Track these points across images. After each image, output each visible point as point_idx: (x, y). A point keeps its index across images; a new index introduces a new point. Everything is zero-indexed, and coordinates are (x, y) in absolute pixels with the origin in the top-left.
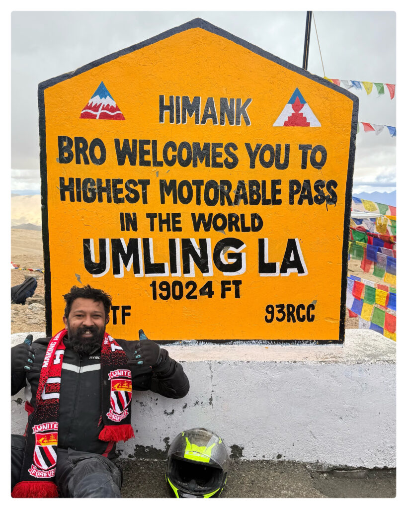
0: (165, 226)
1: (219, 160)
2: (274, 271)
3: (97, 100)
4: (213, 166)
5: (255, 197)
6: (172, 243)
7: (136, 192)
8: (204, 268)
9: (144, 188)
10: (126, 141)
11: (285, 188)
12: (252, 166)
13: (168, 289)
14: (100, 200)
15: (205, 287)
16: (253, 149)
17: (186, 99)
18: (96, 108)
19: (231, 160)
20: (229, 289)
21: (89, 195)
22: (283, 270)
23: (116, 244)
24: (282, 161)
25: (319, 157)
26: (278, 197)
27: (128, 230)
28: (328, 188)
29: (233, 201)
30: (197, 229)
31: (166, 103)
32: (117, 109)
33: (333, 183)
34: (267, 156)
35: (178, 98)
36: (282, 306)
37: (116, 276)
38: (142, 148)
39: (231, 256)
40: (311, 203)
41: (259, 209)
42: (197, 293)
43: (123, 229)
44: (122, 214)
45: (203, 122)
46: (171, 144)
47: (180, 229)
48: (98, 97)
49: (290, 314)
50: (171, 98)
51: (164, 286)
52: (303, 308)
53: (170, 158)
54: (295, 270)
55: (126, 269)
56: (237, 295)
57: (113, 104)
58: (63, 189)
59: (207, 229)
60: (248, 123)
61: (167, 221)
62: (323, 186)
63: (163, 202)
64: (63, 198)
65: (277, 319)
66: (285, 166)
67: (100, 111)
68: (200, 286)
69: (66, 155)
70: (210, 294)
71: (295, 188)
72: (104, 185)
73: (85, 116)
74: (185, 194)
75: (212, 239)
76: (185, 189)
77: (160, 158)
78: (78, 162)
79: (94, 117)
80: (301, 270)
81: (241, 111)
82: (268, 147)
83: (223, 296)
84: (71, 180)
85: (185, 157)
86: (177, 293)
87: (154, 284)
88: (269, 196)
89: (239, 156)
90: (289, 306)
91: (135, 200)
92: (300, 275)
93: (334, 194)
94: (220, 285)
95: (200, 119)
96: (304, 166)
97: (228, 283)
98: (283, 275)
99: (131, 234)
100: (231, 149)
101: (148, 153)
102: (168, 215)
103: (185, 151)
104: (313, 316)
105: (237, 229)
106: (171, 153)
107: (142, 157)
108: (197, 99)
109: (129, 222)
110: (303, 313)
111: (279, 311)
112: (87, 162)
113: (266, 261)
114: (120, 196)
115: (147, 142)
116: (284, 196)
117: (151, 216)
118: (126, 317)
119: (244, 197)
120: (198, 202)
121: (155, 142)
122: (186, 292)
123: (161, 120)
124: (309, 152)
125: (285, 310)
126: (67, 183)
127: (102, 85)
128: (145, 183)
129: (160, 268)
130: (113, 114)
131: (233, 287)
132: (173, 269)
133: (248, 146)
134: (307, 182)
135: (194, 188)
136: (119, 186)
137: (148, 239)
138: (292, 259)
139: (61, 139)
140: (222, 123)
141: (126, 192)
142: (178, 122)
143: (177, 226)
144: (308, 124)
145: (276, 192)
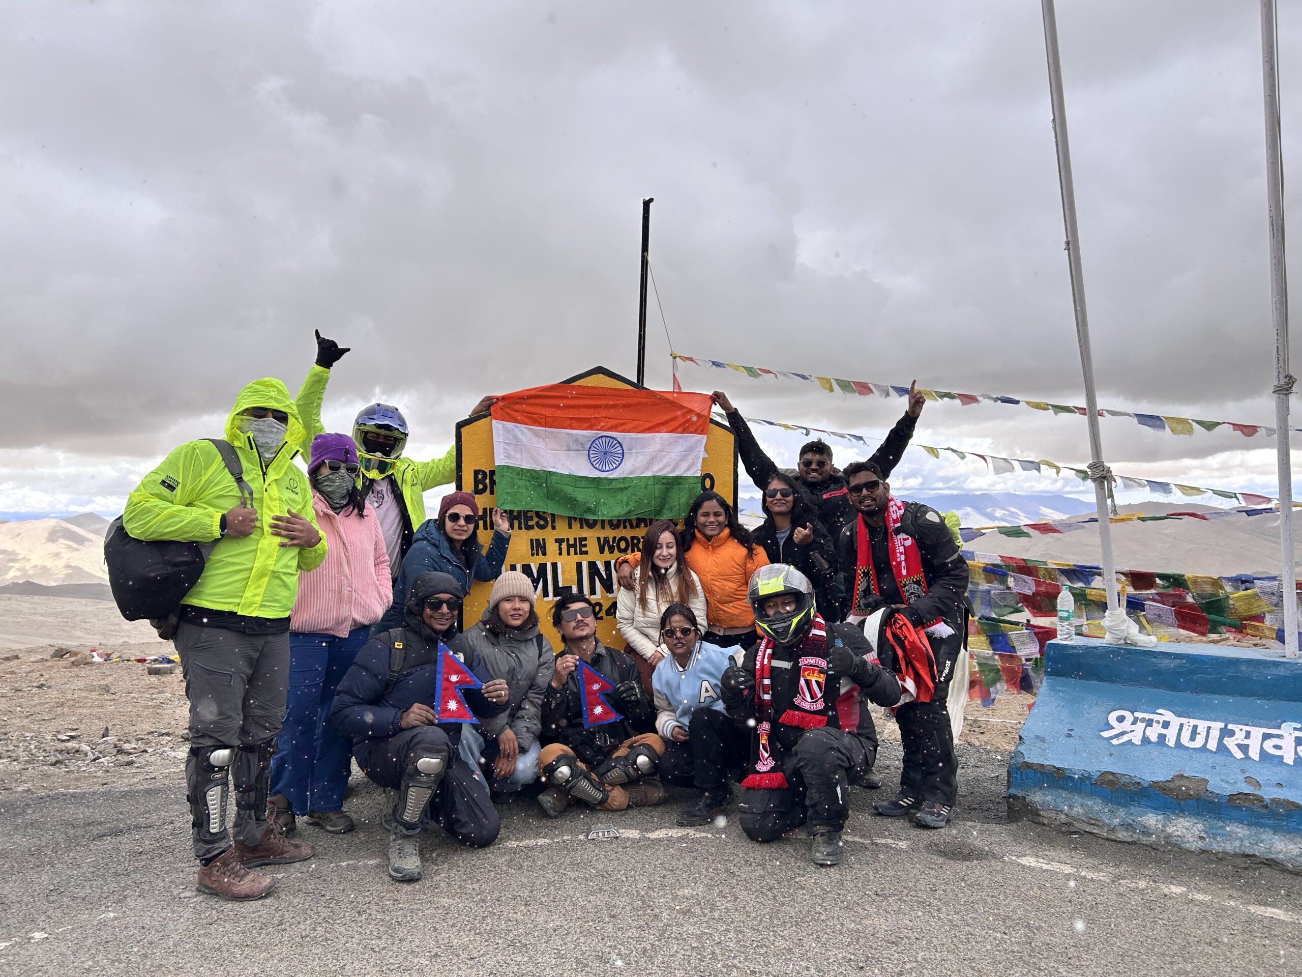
0: (572, 550)
6: (579, 566)
7: (544, 519)
8: (609, 589)
27: (538, 554)
29: (634, 525)
30: (602, 552)
43: (533, 555)
44: (532, 540)
47: (586, 553)
61: (574, 546)
63: (570, 527)
68: (606, 607)
69: (481, 487)
91: (544, 527)
99: (540, 559)
102: (575, 539)
109: (538, 547)
114: (530, 523)
117: (559, 541)
120: (603, 528)
137: (556, 564)
139: (476, 473)
141: (535, 520)
143: (584, 549)
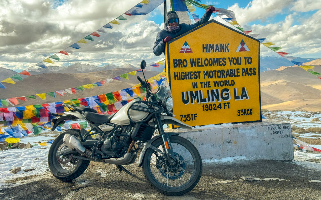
0: (206, 86)
1: (221, 63)
2: (239, 99)
4: (219, 65)
5: (232, 74)
6: (208, 91)
7: (196, 75)
8: (218, 99)
9: (199, 74)
10: (193, 59)
11: (240, 71)
12: (231, 65)
13: (208, 107)
14: (186, 79)
15: (219, 105)
16: (231, 59)
17: (210, 45)
18: (184, 49)
19: (224, 63)
20: (226, 106)
21: (183, 77)
22: (242, 98)
23: (192, 93)
24: (239, 63)
25: (250, 61)
26: (239, 74)
27: (195, 88)
28: (253, 70)
29: (225, 76)
30: (215, 86)
31: (205, 46)
32: (190, 49)
33: (254, 69)
34: (235, 61)
35: (208, 45)
36: (242, 110)
37: (192, 104)
38: (198, 61)
39: (226, 94)
40: (248, 75)
41: (233, 78)
42: (216, 108)
43: (193, 88)
44: (193, 83)
45: (215, 52)
46: (206, 59)
47: (210, 87)
48: (185, 46)
49: (245, 112)
50: (206, 45)
51: (207, 106)
52: (249, 110)
53: (206, 64)
54: (245, 98)
55: (195, 101)
56: (229, 108)
57: (189, 48)
58: (175, 76)
59: (218, 86)
60: (228, 51)
61: (206, 84)
62: (252, 70)
63: (205, 78)
64: (175, 79)
65: (241, 115)
66: (240, 64)
67: (185, 50)
68: (217, 105)
69: (176, 65)
70: (221, 108)
71: (244, 71)
72: (187, 74)
73: (181, 52)
74: (211, 75)
75: (220, 89)
76: (211, 73)
77: (203, 64)
78: (179, 67)
79: (183, 52)
80: (247, 98)
81: (226, 48)
82: (235, 58)
83: (224, 108)
84: (177, 73)
85: (211, 63)
86: (211, 108)
87: (203, 106)
88: (236, 74)
89: (226, 62)
90: (244, 110)
91: (196, 78)
92: (247, 99)
93: (255, 72)
94: (223, 104)
95: (215, 51)
96: (246, 64)
97: (226, 103)
98: (242, 99)
99: (196, 89)
100: (224, 60)
101: (200, 62)
102: (206, 82)
103: (210, 61)
104: (252, 113)
105: (227, 86)
106: (206, 62)
107: (198, 64)
108: (213, 45)
109: (195, 85)
110: (249, 112)
111: (242, 112)
112: (182, 67)
113: (237, 95)
114: (192, 77)
115: (199, 59)
116: (240, 74)
117: (201, 83)
118: (196, 118)
120: (215, 78)
121: (202, 59)
122: (213, 107)
123: (203, 52)
124: (247, 59)
125: (243, 111)
126: (176, 74)
127: (186, 42)
128: (199, 72)
129: (205, 100)
130: (189, 51)
131: (227, 105)
132: (209, 100)
133: (229, 58)
134: (247, 69)
135: (214, 73)
136: (192, 74)
137: (201, 91)
138: (244, 94)
139: (174, 60)
140: (221, 52)
141: (194, 76)
142: (208, 52)
143: (209, 85)
144: (246, 51)
145: (238, 72)
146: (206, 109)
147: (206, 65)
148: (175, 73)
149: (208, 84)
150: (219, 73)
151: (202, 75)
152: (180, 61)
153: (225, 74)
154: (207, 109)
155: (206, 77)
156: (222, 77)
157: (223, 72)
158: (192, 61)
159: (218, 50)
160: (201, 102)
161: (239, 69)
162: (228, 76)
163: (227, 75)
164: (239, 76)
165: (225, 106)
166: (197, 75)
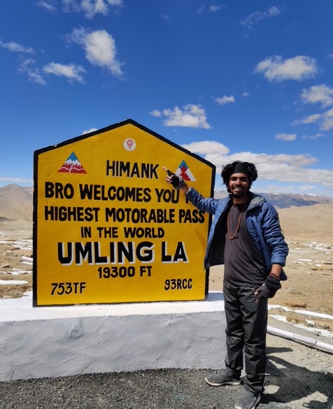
0: (108, 235)
1: (140, 197)
2: (170, 260)
3: (70, 162)
4: (137, 201)
5: (160, 218)
6: (112, 245)
8: (130, 258)
9: (96, 213)
10: (86, 186)
11: (176, 213)
12: (159, 201)
13: (108, 272)
14: (69, 219)
16: (160, 192)
17: (122, 163)
18: (69, 166)
19: (147, 197)
20: (145, 271)
21: (63, 216)
22: (175, 260)
23: (78, 245)
24: (175, 199)
26: (173, 218)
27: (86, 237)
28: (200, 214)
29: (148, 220)
30: (127, 236)
31: (111, 165)
32: (82, 167)
34: (167, 196)
35: (117, 162)
36: (175, 280)
37: (77, 264)
38: (95, 189)
39: (146, 252)
40: (190, 222)
41: (163, 225)
43: (83, 237)
44: (82, 228)
46: (113, 188)
47: (117, 237)
48: (70, 160)
49: (179, 284)
50: (114, 162)
51: (106, 270)
52: (186, 281)
53: (112, 196)
54: (182, 259)
55: (84, 260)
56: (149, 275)
57: (79, 164)
58: (47, 213)
59: (133, 236)
60: (157, 177)
61: (109, 232)
62: (197, 213)
63: (107, 220)
64: (47, 218)
65: (172, 288)
66: (176, 202)
67: (71, 168)
71: (182, 214)
72: (72, 210)
74: (120, 217)
75: (135, 242)
76: (120, 213)
77: (106, 195)
78: (57, 197)
79: (68, 171)
80: (185, 260)
81: (153, 171)
82: (168, 191)
83: (141, 275)
84: (52, 208)
85: (121, 195)
86: (114, 274)
87: (100, 270)
88: (168, 218)
89: (151, 196)
90: (178, 280)
91: (90, 220)
92: (184, 262)
93: (203, 217)
94: (139, 269)
95: (130, 175)
96: (187, 203)
97: (144, 267)
98: (175, 262)
99: (88, 239)
100: (147, 191)
101: (99, 192)
102: (110, 228)
103: (121, 192)
104: (191, 285)
105: (150, 237)
106: (112, 193)
107: (95, 195)
108: (128, 164)
109: (86, 232)
110: (186, 284)
111: (173, 283)
112: (62, 197)
113: (166, 254)
114: (81, 217)
115: (99, 186)
116: (176, 218)
117: (100, 229)
118: (83, 289)
119: (154, 218)
120: (128, 221)
121: (103, 187)
123: (108, 174)
125: (176, 282)
126: (49, 209)
127: (73, 153)
128: (97, 210)
129: (104, 259)
130: (79, 170)
131: (147, 270)
132: (112, 260)
133: (157, 190)
134: (189, 211)
135: (126, 213)
136: (81, 211)
137: (97, 243)
138: (180, 253)
139: (47, 184)
140: (143, 177)
141: (85, 215)
142: (117, 175)
143: (115, 234)
144: (189, 179)
145: (172, 216)
146: (104, 276)
147: (112, 199)
148: (46, 207)
149: (112, 232)
150: (136, 214)
151: (102, 214)
152: (59, 187)
153: (148, 217)
154: (107, 275)
155: (111, 219)
156: (142, 222)
157: (144, 213)
158: (83, 188)
159: (137, 173)
160: (96, 261)
161: (173, 210)
162: (152, 221)
163: (151, 218)
164: (173, 221)
165: (142, 272)
166: (91, 214)
